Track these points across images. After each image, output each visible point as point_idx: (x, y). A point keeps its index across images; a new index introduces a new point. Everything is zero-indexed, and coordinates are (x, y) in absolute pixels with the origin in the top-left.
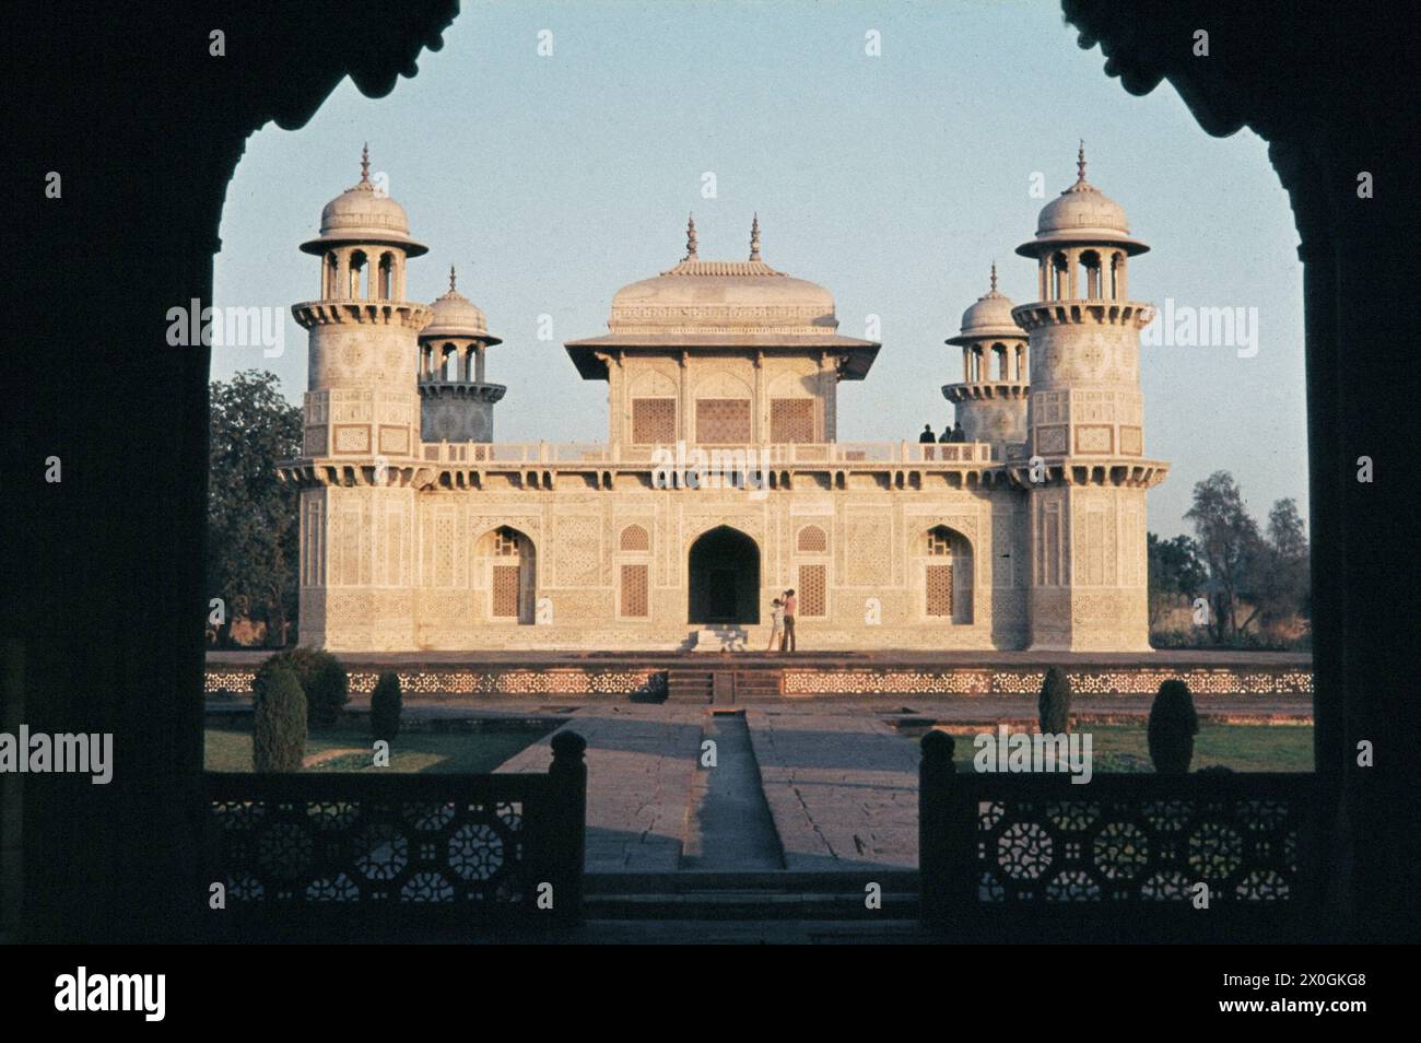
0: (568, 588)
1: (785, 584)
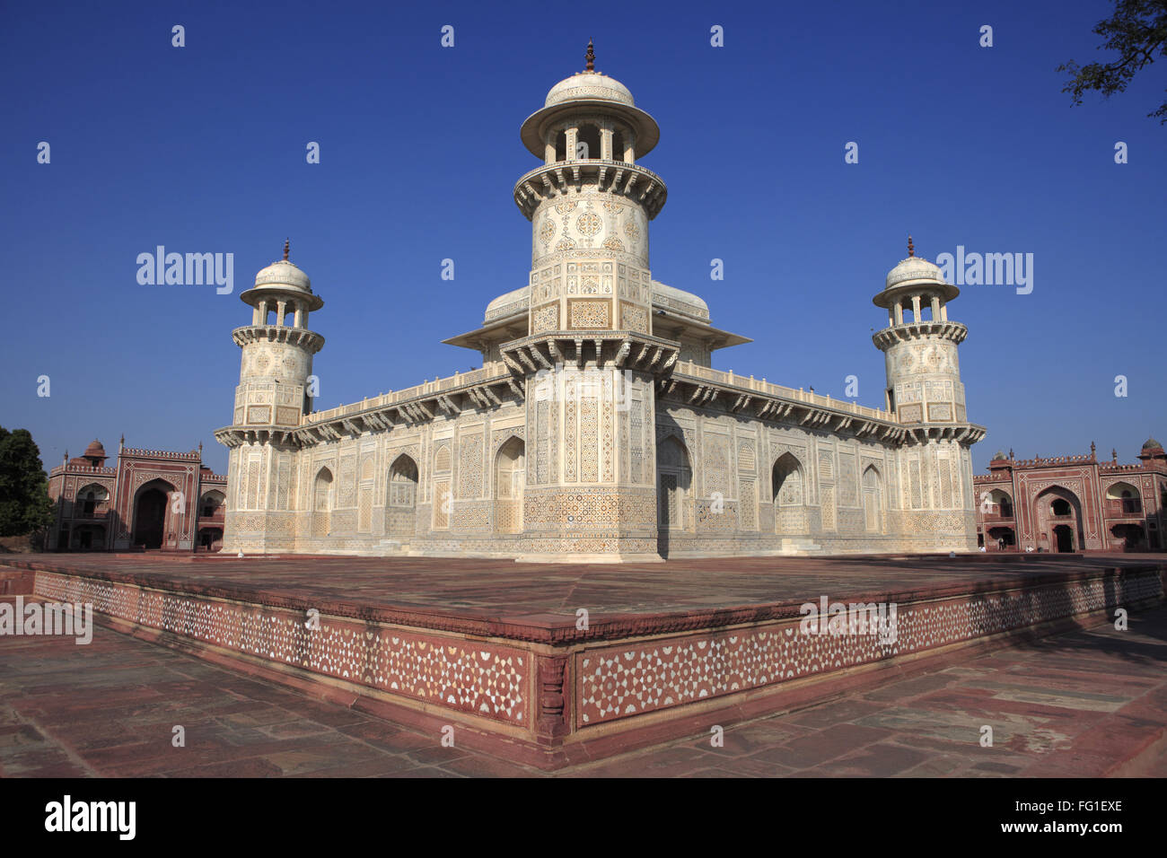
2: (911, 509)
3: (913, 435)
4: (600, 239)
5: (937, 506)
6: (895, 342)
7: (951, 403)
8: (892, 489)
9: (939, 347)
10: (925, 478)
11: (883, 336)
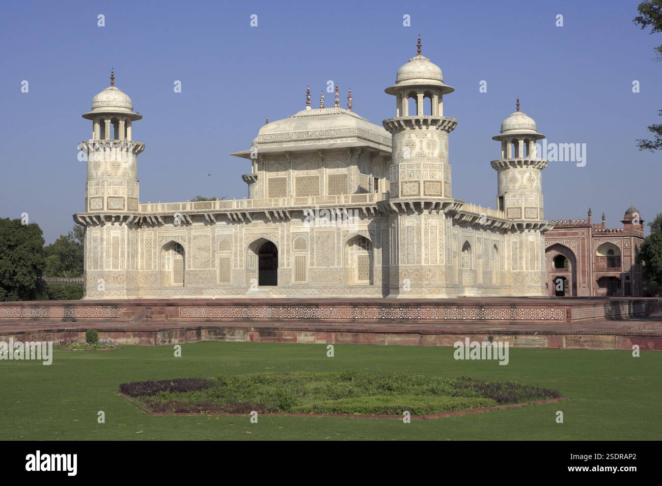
0: (197, 269)
1: (288, 266)
2: (512, 270)
3: (516, 227)
4: (437, 152)
5: (527, 269)
6: (506, 167)
7: (537, 208)
8: (502, 257)
9: (533, 173)
10: (521, 252)
11: (500, 163)
